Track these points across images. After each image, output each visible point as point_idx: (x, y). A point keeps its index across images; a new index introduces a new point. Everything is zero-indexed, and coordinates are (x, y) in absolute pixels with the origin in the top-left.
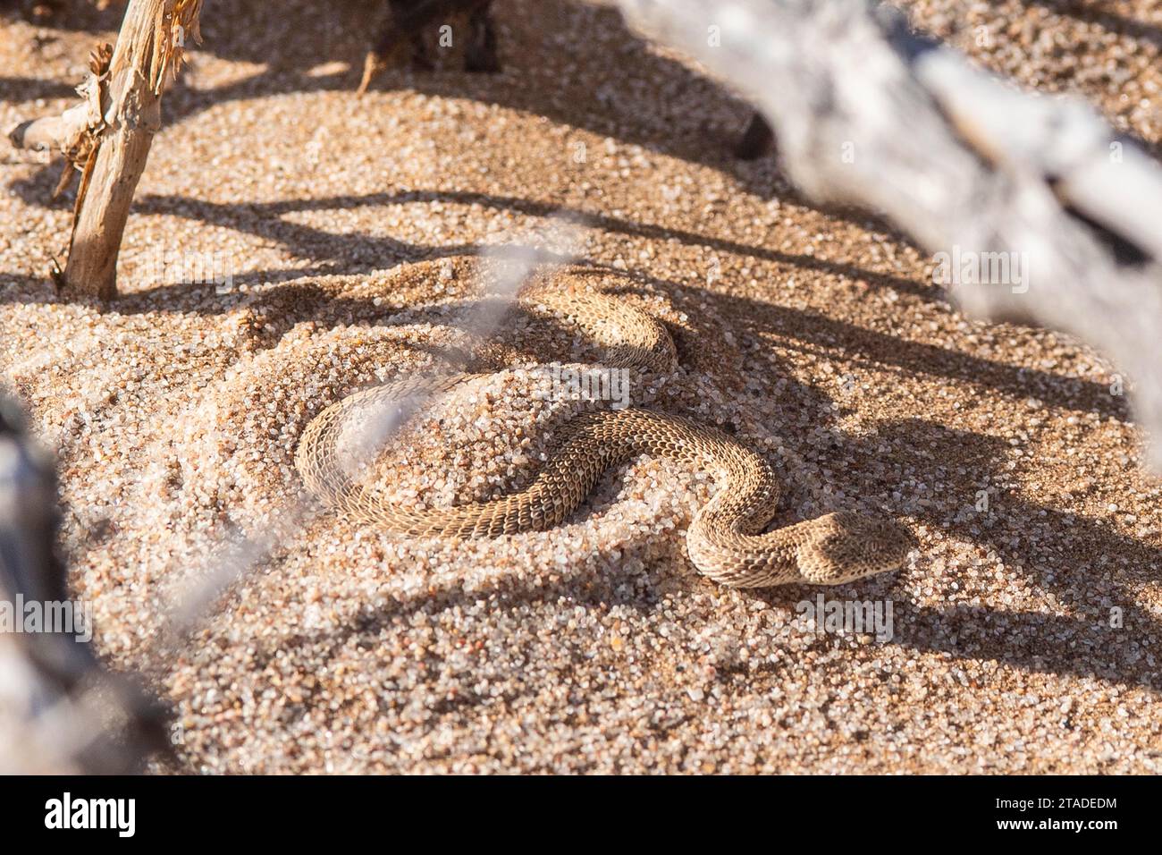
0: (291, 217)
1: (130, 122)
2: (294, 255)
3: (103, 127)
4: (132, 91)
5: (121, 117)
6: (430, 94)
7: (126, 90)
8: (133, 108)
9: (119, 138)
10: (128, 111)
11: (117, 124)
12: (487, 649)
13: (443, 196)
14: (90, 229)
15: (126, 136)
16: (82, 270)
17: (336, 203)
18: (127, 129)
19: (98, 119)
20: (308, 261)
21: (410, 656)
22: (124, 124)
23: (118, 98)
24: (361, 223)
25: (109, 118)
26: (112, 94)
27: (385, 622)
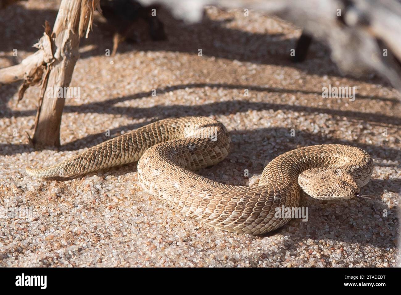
0: (120, 104)
1: (67, 56)
2: (134, 118)
3: (53, 61)
4: (68, 41)
5: (62, 55)
6: (146, 51)
7: (65, 40)
8: (68, 50)
9: (62, 65)
10: (66, 51)
11: (61, 58)
12: (345, 251)
13: (190, 86)
14: (48, 113)
15: (65, 63)
16: (45, 133)
17: (138, 96)
18: (66, 60)
19: (51, 57)
20: (144, 119)
21: (315, 257)
22: (65, 58)
23: (60, 45)
24: (156, 101)
25: (57, 56)
26: (57, 44)
27: (296, 245)
